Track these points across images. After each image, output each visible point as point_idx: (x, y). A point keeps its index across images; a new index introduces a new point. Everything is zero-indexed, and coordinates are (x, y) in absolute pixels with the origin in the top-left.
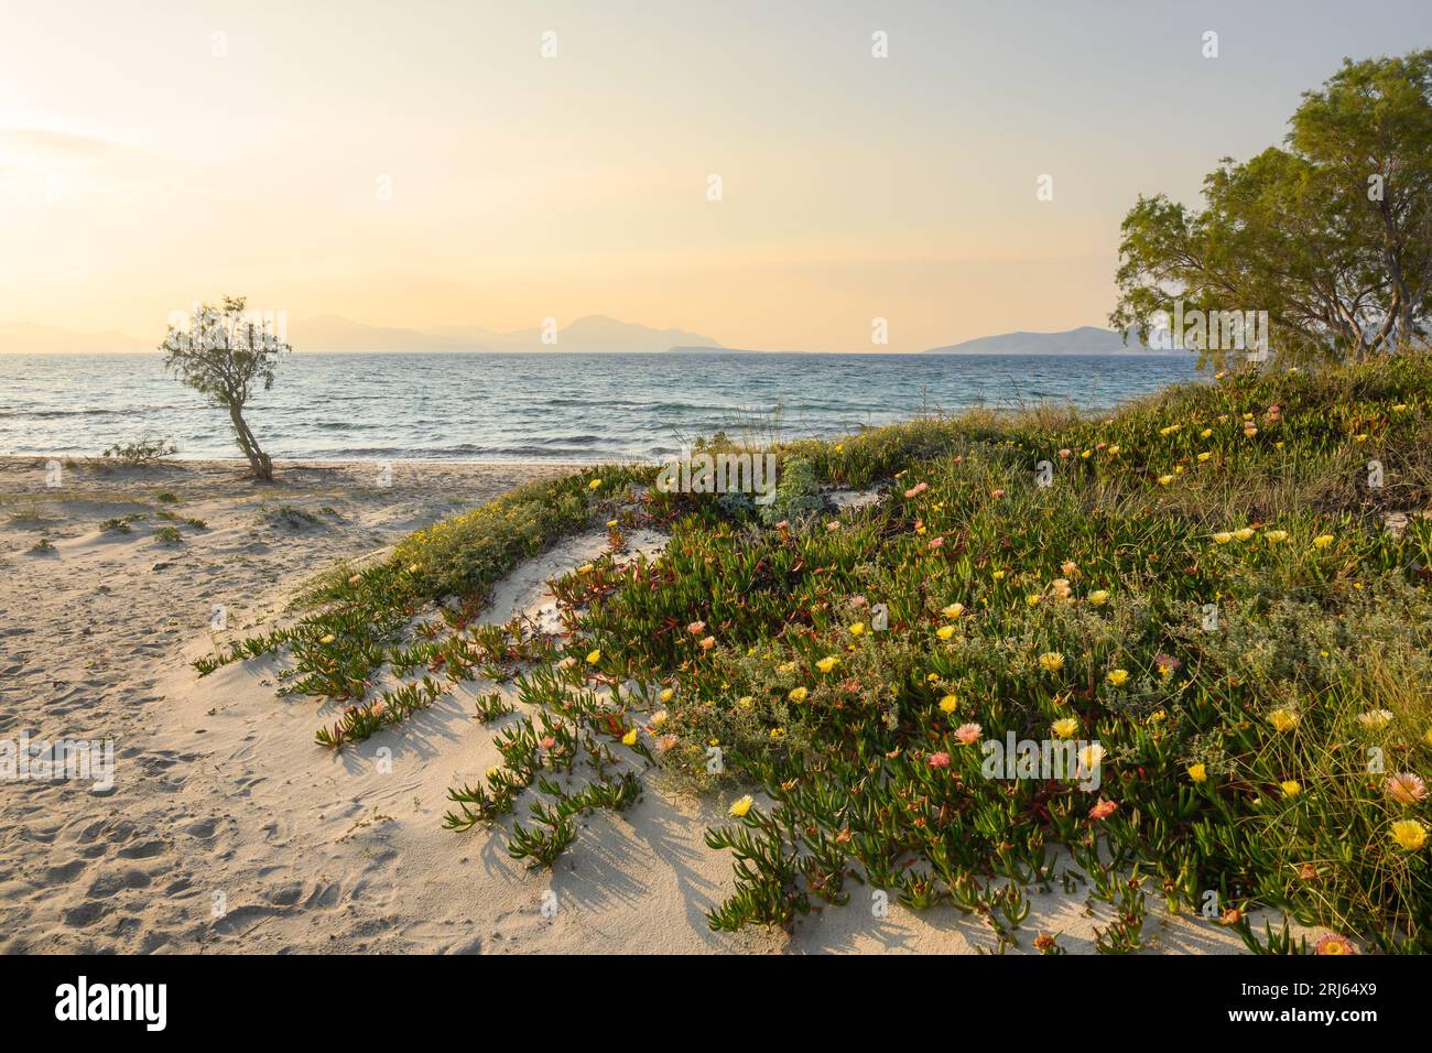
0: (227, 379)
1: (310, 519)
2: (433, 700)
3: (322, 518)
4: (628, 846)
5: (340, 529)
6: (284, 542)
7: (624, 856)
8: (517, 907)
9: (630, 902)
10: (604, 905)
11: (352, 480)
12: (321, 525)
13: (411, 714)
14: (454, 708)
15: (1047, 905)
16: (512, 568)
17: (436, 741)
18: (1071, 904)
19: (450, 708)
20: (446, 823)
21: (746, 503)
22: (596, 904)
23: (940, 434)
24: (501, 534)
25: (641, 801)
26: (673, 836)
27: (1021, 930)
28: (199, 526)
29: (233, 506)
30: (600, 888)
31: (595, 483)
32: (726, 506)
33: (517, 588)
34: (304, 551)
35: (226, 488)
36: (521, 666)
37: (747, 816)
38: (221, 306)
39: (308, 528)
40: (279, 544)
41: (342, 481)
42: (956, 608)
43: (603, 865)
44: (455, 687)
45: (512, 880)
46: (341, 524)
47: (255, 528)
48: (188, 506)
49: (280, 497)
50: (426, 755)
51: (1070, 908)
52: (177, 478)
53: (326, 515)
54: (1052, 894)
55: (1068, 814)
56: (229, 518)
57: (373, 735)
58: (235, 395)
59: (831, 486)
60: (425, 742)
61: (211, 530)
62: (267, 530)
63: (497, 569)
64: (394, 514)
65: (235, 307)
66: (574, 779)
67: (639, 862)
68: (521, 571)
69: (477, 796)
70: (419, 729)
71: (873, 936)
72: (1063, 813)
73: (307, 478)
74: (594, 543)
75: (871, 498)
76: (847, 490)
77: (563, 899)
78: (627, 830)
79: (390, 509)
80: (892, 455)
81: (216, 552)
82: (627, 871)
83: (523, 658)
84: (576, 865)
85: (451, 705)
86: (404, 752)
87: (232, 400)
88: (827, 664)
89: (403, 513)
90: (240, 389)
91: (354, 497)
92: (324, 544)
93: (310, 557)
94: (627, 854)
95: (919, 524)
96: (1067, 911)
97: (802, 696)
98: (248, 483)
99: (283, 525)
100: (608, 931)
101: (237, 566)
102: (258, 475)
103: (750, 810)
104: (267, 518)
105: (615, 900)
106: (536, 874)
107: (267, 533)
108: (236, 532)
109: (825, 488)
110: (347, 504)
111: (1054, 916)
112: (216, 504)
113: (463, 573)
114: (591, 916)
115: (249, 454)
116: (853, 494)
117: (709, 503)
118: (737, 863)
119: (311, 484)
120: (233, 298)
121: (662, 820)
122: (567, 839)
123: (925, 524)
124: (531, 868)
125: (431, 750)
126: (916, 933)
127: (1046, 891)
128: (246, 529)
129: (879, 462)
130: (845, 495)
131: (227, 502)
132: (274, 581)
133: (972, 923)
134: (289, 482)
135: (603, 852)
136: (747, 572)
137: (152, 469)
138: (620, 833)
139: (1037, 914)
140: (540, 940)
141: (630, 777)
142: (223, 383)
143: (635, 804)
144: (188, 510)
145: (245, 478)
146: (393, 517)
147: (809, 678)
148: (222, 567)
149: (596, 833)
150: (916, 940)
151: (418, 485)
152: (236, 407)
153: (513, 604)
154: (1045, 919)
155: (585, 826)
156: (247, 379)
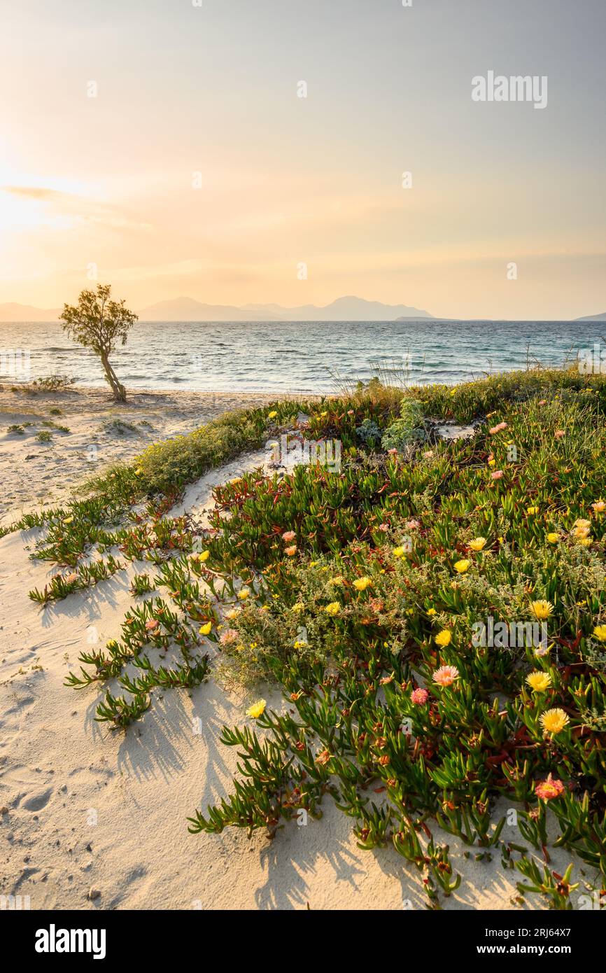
0: (99, 338)
1: (132, 429)
2: (113, 573)
3: (140, 428)
4: (185, 722)
5: (150, 435)
6: (111, 443)
7: (178, 731)
8: (89, 765)
9: (168, 775)
10: (148, 774)
11: (175, 403)
12: (138, 432)
13: (97, 582)
14: (124, 581)
15: (482, 876)
16: (201, 474)
17: (104, 606)
18: (505, 882)
19: (121, 581)
20: (67, 682)
21: (376, 432)
22: (143, 772)
23: (535, 382)
24: (197, 450)
25: (207, 682)
26: (217, 719)
27: (454, 898)
28: (65, 431)
29: (92, 418)
30: (151, 757)
31: (273, 414)
32: (362, 434)
33: (200, 490)
34: (119, 450)
35: (97, 406)
36: (175, 553)
37: (261, 717)
38: (96, 291)
39: (129, 434)
40: (107, 444)
41: (168, 403)
42: (479, 542)
43: (162, 737)
44: (130, 564)
45: (98, 737)
46: (151, 432)
47: (96, 434)
48: (66, 417)
49: (121, 413)
50: (93, 617)
51: (503, 888)
52: (73, 399)
53: (142, 426)
54: (491, 864)
55: (522, 779)
56: (87, 426)
57: (69, 596)
58: (104, 348)
59: (441, 422)
60: (97, 606)
61: (71, 434)
62: (104, 435)
63: (189, 475)
64: (186, 426)
65: (105, 292)
66: (168, 655)
67: (187, 738)
68: (207, 477)
69: (97, 661)
70: (98, 595)
71: (332, 861)
72: (516, 777)
73: (146, 401)
74: (260, 459)
75: (469, 432)
76: (453, 425)
77: (122, 763)
78: (188, 705)
79: (183, 423)
80: (492, 398)
81: (67, 449)
82: (175, 744)
83: (176, 547)
84: (142, 733)
85: (122, 579)
86: (81, 612)
87: (103, 351)
88: (361, 583)
89: (191, 426)
90: (108, 344)
91: (167, 414)
92: (134, 446)
93: (122, 454)
94: (181, 729)
95: (491, 457)
96: (500, 890)
97: (335, 611)
98: (111, 403)
99: (114, 432)
100: (141, 801)
101: (75, 458)
102: (118, 399)
103: (265, 711)
104: (105, 427)
105: (157, 771)
106: (114, 735)
107: (103, 437)
108: (85, 436)
109: (437, 422)
110: (162, 419)
111: (486, 892)
112: (82, 417)
113: (165, 477)
114: (135, 784)
115: (112, 385)
116: (457, 428)
117: (349, 432)
118: (242, 761)
119: (148, 405)
120: (103, 286)
121: (215, 702)
122: (143, 709)
123: (495, 458)
124: (112, 729)
125: (98, 613)
126: (364, 869)
127: (485, 859)
128: (91, 434)
129: (480, 403)
130: (450, 428)
131: (88, 416)
132: (93, 470)
133: (413, 876)
134: (136, 403)
135: (164, 725)
136: (341, 492)
137: (59, 393)
138: (183, 709)
139: (471, 885)
140: (92, 799)
141: (206, 658)
142: (97, 341)
143: (202, 685)
144: (65, 420)
145: (110, 400)
146: (184, 428)
147: (345, 595)
148: (66, 459)
149: (166, 706)
150: (363, 877)
151: (214, 407)
152: (105, 355)
153: (195, 501)
154: (477, 893)
155: (160, 698)
156: (111, 337)
